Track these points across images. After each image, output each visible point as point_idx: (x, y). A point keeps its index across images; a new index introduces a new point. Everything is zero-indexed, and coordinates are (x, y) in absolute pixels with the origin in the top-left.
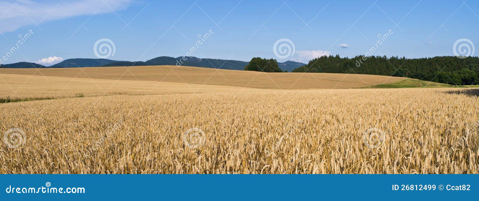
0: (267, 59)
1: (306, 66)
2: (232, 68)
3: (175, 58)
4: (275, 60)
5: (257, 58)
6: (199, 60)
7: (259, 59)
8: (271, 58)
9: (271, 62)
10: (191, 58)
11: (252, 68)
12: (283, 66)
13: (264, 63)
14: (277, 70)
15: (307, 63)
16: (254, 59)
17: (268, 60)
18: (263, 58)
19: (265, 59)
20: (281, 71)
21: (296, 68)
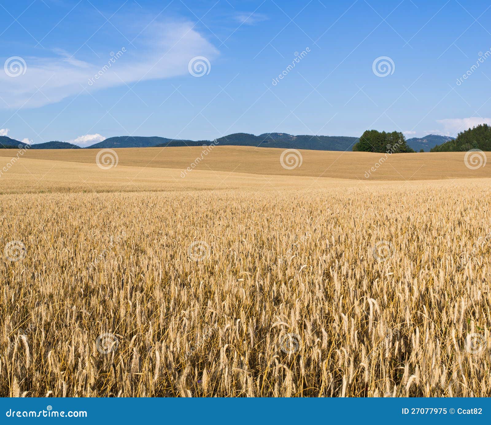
0: (387, 132)
1: (453, 141)
2: (342, 149)
3: (256, 136)
4: (401, 133)
5: (372, 131)
6: (291, 138)
7: (374, 132)
8: (394, 131)
9: (393, 137)
10: (281, 134)
11: (364, 147)
12: (422, 143)
13: (383, 139)
14: (405, 150)
15: (455, 136)
16: (367, 133)
17: (389, 133)
18: (380, 131)
19: (384, 132)
20: (411, 151)
21: (437, 146)
